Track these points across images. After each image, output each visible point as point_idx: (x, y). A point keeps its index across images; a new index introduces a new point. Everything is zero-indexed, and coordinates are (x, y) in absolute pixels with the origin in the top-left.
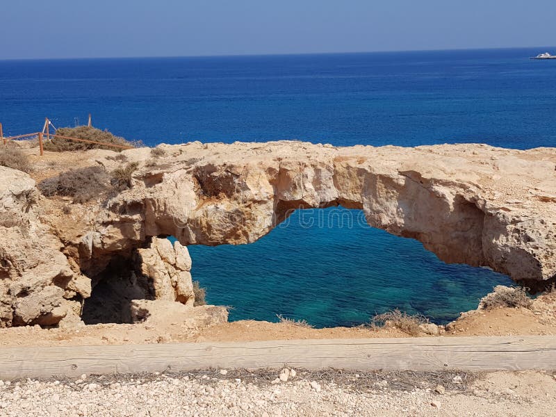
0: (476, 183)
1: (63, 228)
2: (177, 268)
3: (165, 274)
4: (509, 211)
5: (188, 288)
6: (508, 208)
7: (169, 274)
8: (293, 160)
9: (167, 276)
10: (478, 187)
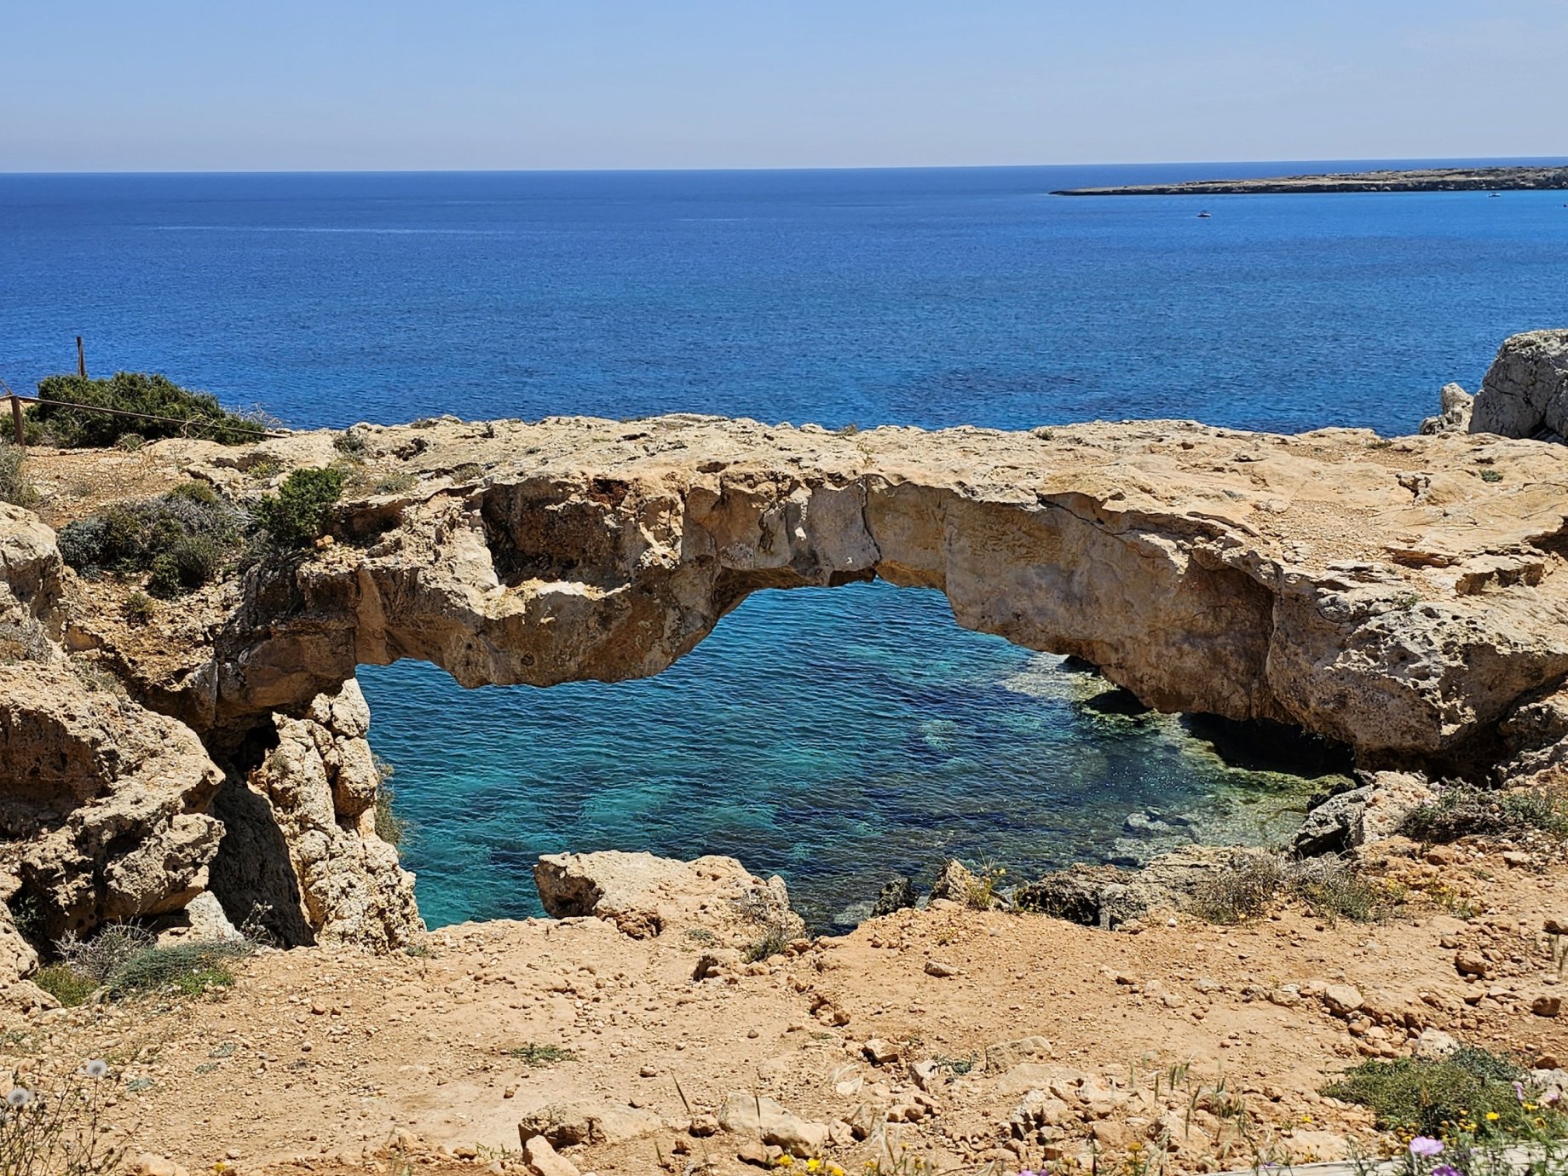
0: (1243, 522)
1: (137, 653)
2: (336, 733)
3: (308, 749)
4: (1346, 589)
5: (366, 780)
6: (1341, 580)
7: (318, 747)
8: (759, 469)
9: (314, 752)
10: (1245, 530)
